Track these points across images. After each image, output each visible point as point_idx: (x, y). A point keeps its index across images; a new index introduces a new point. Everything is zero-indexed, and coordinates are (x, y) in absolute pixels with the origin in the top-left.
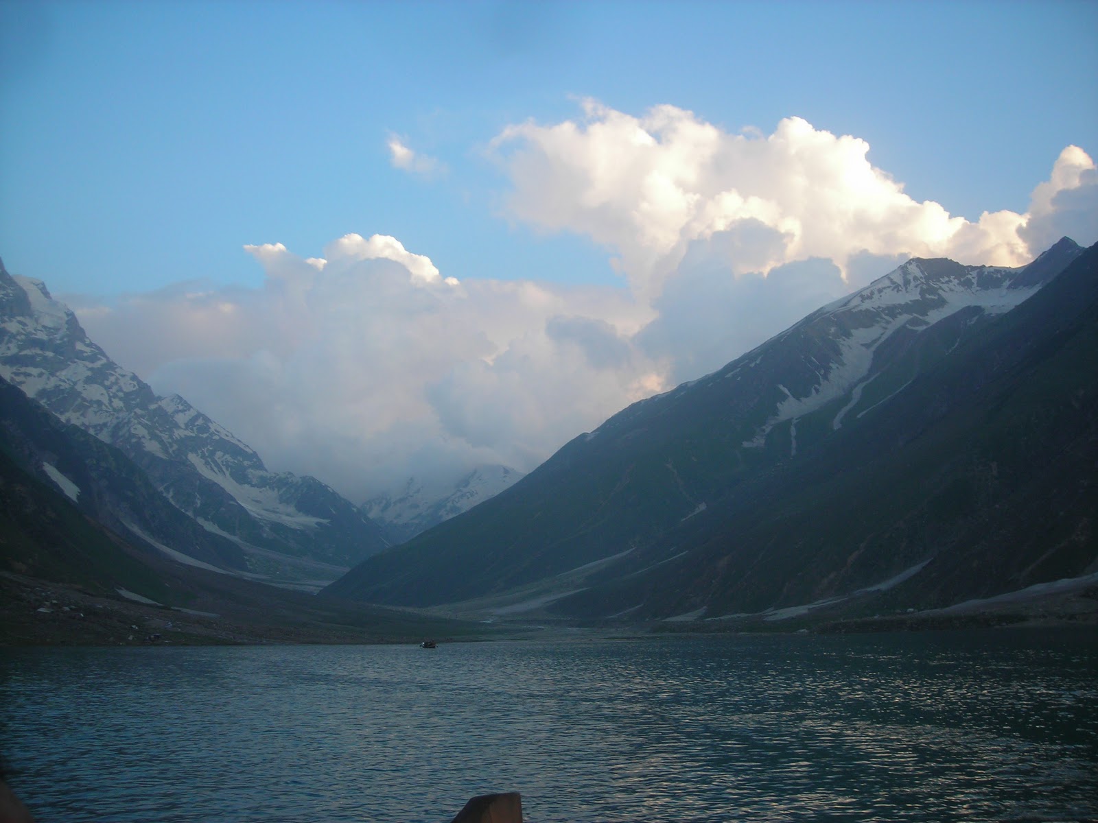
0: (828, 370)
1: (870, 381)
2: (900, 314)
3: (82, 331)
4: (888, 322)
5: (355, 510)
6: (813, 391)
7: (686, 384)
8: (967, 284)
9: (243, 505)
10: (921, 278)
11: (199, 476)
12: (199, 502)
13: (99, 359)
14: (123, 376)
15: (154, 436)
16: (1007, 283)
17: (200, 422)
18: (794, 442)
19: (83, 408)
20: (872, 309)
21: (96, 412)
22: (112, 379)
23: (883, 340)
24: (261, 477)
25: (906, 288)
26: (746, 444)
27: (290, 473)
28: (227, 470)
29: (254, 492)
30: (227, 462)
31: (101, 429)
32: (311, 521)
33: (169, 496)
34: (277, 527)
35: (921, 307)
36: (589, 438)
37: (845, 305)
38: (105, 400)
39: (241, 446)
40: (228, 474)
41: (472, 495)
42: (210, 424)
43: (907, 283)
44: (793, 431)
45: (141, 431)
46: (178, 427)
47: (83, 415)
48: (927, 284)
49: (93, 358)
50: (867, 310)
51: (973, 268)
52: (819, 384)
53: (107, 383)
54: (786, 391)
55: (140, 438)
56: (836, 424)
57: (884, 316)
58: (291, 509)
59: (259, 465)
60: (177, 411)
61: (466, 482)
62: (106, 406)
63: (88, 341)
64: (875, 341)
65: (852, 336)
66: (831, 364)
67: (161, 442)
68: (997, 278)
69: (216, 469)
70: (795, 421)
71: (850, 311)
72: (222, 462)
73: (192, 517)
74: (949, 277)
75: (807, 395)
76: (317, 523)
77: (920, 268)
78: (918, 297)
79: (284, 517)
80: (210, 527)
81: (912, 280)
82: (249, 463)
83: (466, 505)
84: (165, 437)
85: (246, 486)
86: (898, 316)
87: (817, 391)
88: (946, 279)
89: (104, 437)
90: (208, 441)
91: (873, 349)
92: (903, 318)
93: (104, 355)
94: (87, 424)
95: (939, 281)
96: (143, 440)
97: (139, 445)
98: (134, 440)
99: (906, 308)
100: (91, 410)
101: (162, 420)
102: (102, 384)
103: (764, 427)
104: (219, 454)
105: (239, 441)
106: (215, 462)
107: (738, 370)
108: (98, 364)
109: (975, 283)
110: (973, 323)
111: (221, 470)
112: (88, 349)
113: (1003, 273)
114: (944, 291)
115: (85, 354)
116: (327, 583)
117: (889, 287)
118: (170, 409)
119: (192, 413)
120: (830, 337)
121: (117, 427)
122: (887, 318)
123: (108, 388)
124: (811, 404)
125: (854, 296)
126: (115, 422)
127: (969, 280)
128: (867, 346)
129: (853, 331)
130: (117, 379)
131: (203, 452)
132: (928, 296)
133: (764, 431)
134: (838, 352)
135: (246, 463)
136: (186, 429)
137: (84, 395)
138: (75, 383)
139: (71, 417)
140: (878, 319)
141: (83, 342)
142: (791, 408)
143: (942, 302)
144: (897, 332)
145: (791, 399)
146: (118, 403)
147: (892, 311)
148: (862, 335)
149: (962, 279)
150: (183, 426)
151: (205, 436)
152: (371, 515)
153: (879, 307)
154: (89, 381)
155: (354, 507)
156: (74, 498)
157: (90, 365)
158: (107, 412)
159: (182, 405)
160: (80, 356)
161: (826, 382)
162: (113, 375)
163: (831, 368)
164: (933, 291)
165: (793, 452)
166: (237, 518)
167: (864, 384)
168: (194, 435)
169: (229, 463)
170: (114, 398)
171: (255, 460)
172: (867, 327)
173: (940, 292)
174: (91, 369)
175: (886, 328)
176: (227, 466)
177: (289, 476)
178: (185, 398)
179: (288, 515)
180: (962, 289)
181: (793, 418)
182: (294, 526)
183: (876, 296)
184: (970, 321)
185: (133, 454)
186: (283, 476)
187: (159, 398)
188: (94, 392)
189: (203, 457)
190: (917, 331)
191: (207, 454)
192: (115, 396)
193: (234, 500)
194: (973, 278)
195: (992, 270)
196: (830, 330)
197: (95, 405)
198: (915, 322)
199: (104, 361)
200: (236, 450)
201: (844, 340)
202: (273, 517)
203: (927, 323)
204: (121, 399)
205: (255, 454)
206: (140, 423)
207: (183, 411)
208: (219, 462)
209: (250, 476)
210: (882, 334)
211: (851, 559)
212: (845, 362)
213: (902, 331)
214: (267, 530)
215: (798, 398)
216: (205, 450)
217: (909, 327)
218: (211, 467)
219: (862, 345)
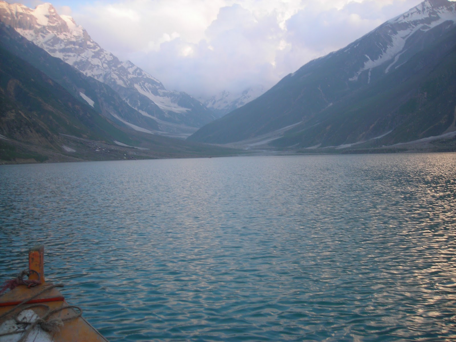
0: (386, 48)
1: (403, 53)
2: (419, 24)
3: (89, 36)
4: (413, 28)
5: (201, 105)
6: (379, 57)
7: (332, 52)
8: (450, 9)
9: (156, 104)
11: (139, 94)
12: (139, 104)
13: (97, 48)
14: (107, 54)
15: (120, 78)
17: (138, 71)
18: (369, 78)
19: (92, 67)
20: (407, 22)
21: (97, 70)
22: (103, 56)
23: (410, 36)
24: (164, 93)
25: (423, 12)
26: (350, 79)
27: (175, 91)
28: (150, 90)
29: (161, 99)
30: (150, 87)
31: (100, 76)
32: (184, 110)
33: (128, 102)
34: (170, 113)
35: (428, 21)
36: (292, 75)
37: (396, 20)
38: (100, 64)
39: (155, 80)
40: (150, 92)
42: (142, 72)
43: (424, 10)
44: (369, 74)
45: (115, 76)
46: (130, 74)
47: (92, 71)
48: (433, 10)
49: (94, 48)
50: (405, 22)
52: (382, 54)
53: (101, 57)
54: (368, 57)
55: (115, 79)
56: (387, 71)
58: (176, 105)
59: (163, 88)
60: (129, 67)
61: (246, 92)
62: (101, 67)
63: (92, 41)
64: (407, 36)
65: (398, 34)
66: (388, 46)
67: (123, 80)
69: (145, 90)
70: (370, 70)
71: (398, 23)
73: (137, 110)
75: (376, 59)
76: (187, 111)
77: (430, 3)
78: (428, 16)
79: (173, 108)
80: (144, 114)
81: (426, 9)
82: (159, 87)
83: (246, 101)
84: (125, 78)
85: (158, 97)
87: (381, 57)
88: (441, 7)
89: (101, 80)
90: (142, 79)
91: (406, 39)
92: (420, 26)
93: (98, 46)
94: (94, 74)
96: (116, 80)
97: (115, 82)
98: (113, 80)
99: (422, 21)
100: (95, 69)
101: (123, 71)
102: (99, 58)
103: (358, 72)
104: (146, 84)
105: (154, 78)
106: (145, 87)
108: (97, 50)
109: (454, 9)
111: (147, 90)
112: (92, 44)
114: (440, 13)
115: (91, 46)
116: (190, 135)
117: (416, 12)
118: (126, 67)
119: (135, 68)
120: (388, 34)
121: (106, 75)
122: (413, 25)
123: (101, 59)
124: (378, 62)
125: (401, 16)
126: (105, 73)
128: (403, 38)
129: (398, 32)
130: (104, 55)
131: (140, 84)
132: (432, 15)
133: (358, 74)
134: (391, 41)
135: (157, 87)
136: (133, 74)
137: (92, 63)
138: (88, 58)
139: (88, 73)
140: (409, 26)
141: (90, 41)
142: (370, 64)
143: (438, 18)
144: (416, 32)
145: (370, 61)
146: (105, 65)
147: (415, 23)
148: (402, 33)
150: (132, 73)
151: (140, 77)
152: (208, 107)
153: (410, 21)
154: (93, 57)
155: (201, 103)
156: (92, 106)
157: (93, 50)
158: (101, 69)
159: (131, 65)
160: (89, 47)
161: (385, 53)
162: (102, 54)
163: (387, 47)
164: (434, 13)
165: (369, 82)
166: (155, 110)
167: (401, 54)
168: (136, 77)
170: (104, 63)
171: (161, 85)
172: (403, 29)
173: (438, 13)
174: (94, 52)
175: (412, 30)
176: (150, 89)
178: (132, 62)
179: (175, 107)
180: (448, 11)
182: (177, 112)
183: (410, 16)
184: (447, 27)
185: (112, 86)
186: (172, 92)
187: (122, 62)
188: (95, 61)
189: (140, 85)
190: (424, 31)
191: (142, 84)
192: (104, 62)
193: (153, 102)
196: (389, 31)
197: (96, 67)
198: (424, 27)
199: (99, 48)
200: (153, 82)
201: (394, 36)
202: (169, 109)
203: (429, 28)
204: (106, 64)
205: (161, 83)
206: (114, 73)
207: (131, 67)
208: (147, 87)
209: (159, 92)
210: (410, 33)
211: (371, 127)
212: (394, 45)
213: (418, 32)
214: (167, 114)
215: (373, 60)
216: (141, 82)
217: (421, 30)
218: (143, 89)
219: (401, 37)
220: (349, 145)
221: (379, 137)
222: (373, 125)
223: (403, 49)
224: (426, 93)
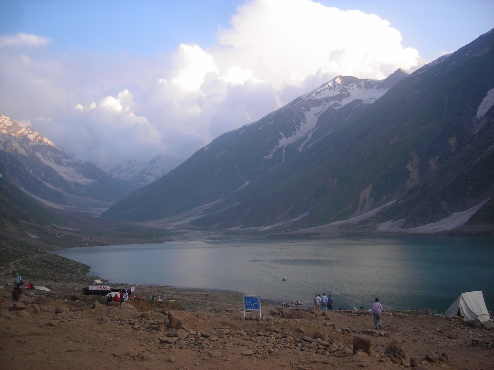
0: (299, 125)
1: (315, 130)
2: (331, 101)
4: (325, 105)
6: (293, 134)
8: (360, 87)
9: (61, 175)
10: (341, 84)
12: (43, 175)
14: (5, 119)
15: (22, 146)
16: (376, 87)
17: (39, 138)
18: (284, 156)
20: (320, 99)
23: (322, 112)
24: (67, 162)
25: (335, 89)
26: (265, 157)
27: (79, 160)
28: (53, 159)
29: (65, 169)
32: (89, 181)
33: (31, 172)
34: (77, 184)
35: (339, 98)
37: (309, 96)
39: (57, 148)
40: (53, 161)
41: (157, 167)
42: (43, 139)
43: (335, 86)
44: (284, 151)
45: (16, 144)
46: (30, 141)
48: (343, 87)
50: (317, 99)
51: (363, 80)
52: (296, 132)
54: (283, 134)
56: (300, 150)
57: (324, 102)
58: (81, 176)
59: (66, 156)
60: (29, 134)
61: (153, 161)
64: (320, 113)
65: (310, 111)
66: (301, 123)
67: (25, 149)
68: (372, 84)
69: (48, 159)
70: (285, 147)
71: (310, 100)
72: (50, 156)
73: (41, 181)
74: (353, 84)
75: (291, 136)
76: (92, 182)
77: (341, 80)
78: (339, 93)
79: (78, 180)
80: (50, 186)
81: (337, 86)
82: (61, 156)
84: (26, 146)
85: (61, 166)
86: (330, 102)
87: (295, 134)
88: (352, 84)
90: (44, 146)
91: (318, 116)
92: (332, 103)
95: (348, 85)
96: (17, 148)
97: (16, 151)
98: (14, 149)
99: (333, 98)
103: (272, 150)
104: (49, 152)
106: (47, 155)
107: (264, 125)
109: (363, 86)
110: (358, 106)
111: (50, 159)
113: (375, 82)
114: (350, 90)
117: (327, 88)
118: (26, 133)
119: (35, 134)
120: (301, 111)
121: (6, 143)
122: (325, 102)
124: (292, 140)
125: (313, 92)
126: (4, 140)
127: (361, 85)
128: (316, 115)
129: (311, 108)
130: (2, 120)
131: (42, 152)
132: (343, 93)
133: (272, 151)
134: (304, 118)
135: (60, 156)
136: (34, 142)
140: (321, 103)
142: (284, 142)
143: (348, 95)
144: (328, 109)
145: (284, 138)
146: (4, 132)
147: (327, 100)
148: (315, 110)
149: (358, 85)
150: (32, 141)
151: (42, 144)
152: (114, 176)
153: (322, 98)
159: (31, 131)
161: (298, 130)
163: (301, 125)
164: (345, 90)
165: (283, 160)
166: (60, 182)
167: (313, 131)
168: (37, 144)
169: (53, 156)
171: (64, 154)
172: (317, 106)
173: (348, 90)
175: (324, 107)
176: (53, 158)
177: (79, 161)
179: (80, 178)
180: (358, 89)
181: (284, 146)
183: (322, 92)
184: (357, 106)
185: (14, 155)
186: (77, 162)
187: (21, 128)
189: (42, 154)
190: (336, 109)
191: (44, 153)
192: (3, 128)
193: (58, 173)
194: (363, 84)
195: (370, 81)
196: (302, 108)
198: (336, 105)
200: (55, 150)
201: (307, 112)
202: (74, 180)
203: (340, 105)
204: (6, 130)
205: (63, 152)
207: (32, 133)
208: (49, 156)
209: (63, 162)
210: (322, 110)
211: (288, 210)
212: (307, 122)
213: (330, 109)
214: (73, 186)
215: (287, 138)
216: (43, 151)
217: (333, 108)
218: (45, 158)
219: (314, 114)
220: (269, 228)
221: (296, 220)
222: (290, 208)
223: (316, 126)
224: (336, 179)
